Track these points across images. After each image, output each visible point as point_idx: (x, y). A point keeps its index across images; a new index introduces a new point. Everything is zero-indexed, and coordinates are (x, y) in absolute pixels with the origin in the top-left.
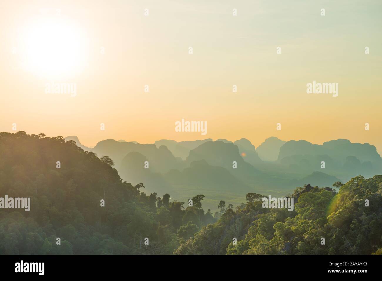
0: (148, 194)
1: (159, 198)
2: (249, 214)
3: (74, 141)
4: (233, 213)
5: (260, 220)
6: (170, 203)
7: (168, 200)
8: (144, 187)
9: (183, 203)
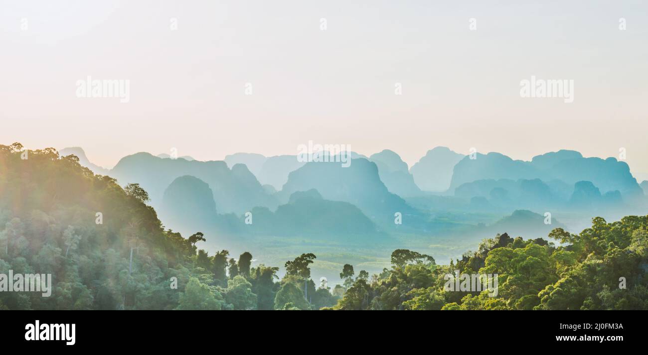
0: (212, 254)
1: (232, 261)
2: (395, 288)
3: (76, 157)
4: (368, 287)
5: (416, 299)
6: (253, 269)
7: (249, 263)
8: (204, 240)
9: (277, 269)
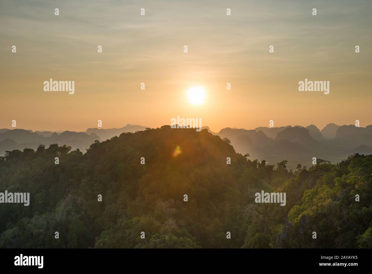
0: (252, 160)
1: (259, 163)
2: (317, 172)
3: (207, 129)
4: (307, 172)
5: (325, 176)
6: (266, 166)
7: (265, 164)
8: (249, 156)
9: (274, 166)
